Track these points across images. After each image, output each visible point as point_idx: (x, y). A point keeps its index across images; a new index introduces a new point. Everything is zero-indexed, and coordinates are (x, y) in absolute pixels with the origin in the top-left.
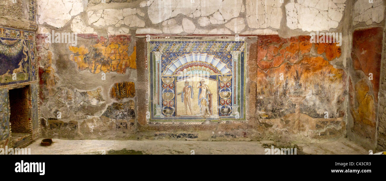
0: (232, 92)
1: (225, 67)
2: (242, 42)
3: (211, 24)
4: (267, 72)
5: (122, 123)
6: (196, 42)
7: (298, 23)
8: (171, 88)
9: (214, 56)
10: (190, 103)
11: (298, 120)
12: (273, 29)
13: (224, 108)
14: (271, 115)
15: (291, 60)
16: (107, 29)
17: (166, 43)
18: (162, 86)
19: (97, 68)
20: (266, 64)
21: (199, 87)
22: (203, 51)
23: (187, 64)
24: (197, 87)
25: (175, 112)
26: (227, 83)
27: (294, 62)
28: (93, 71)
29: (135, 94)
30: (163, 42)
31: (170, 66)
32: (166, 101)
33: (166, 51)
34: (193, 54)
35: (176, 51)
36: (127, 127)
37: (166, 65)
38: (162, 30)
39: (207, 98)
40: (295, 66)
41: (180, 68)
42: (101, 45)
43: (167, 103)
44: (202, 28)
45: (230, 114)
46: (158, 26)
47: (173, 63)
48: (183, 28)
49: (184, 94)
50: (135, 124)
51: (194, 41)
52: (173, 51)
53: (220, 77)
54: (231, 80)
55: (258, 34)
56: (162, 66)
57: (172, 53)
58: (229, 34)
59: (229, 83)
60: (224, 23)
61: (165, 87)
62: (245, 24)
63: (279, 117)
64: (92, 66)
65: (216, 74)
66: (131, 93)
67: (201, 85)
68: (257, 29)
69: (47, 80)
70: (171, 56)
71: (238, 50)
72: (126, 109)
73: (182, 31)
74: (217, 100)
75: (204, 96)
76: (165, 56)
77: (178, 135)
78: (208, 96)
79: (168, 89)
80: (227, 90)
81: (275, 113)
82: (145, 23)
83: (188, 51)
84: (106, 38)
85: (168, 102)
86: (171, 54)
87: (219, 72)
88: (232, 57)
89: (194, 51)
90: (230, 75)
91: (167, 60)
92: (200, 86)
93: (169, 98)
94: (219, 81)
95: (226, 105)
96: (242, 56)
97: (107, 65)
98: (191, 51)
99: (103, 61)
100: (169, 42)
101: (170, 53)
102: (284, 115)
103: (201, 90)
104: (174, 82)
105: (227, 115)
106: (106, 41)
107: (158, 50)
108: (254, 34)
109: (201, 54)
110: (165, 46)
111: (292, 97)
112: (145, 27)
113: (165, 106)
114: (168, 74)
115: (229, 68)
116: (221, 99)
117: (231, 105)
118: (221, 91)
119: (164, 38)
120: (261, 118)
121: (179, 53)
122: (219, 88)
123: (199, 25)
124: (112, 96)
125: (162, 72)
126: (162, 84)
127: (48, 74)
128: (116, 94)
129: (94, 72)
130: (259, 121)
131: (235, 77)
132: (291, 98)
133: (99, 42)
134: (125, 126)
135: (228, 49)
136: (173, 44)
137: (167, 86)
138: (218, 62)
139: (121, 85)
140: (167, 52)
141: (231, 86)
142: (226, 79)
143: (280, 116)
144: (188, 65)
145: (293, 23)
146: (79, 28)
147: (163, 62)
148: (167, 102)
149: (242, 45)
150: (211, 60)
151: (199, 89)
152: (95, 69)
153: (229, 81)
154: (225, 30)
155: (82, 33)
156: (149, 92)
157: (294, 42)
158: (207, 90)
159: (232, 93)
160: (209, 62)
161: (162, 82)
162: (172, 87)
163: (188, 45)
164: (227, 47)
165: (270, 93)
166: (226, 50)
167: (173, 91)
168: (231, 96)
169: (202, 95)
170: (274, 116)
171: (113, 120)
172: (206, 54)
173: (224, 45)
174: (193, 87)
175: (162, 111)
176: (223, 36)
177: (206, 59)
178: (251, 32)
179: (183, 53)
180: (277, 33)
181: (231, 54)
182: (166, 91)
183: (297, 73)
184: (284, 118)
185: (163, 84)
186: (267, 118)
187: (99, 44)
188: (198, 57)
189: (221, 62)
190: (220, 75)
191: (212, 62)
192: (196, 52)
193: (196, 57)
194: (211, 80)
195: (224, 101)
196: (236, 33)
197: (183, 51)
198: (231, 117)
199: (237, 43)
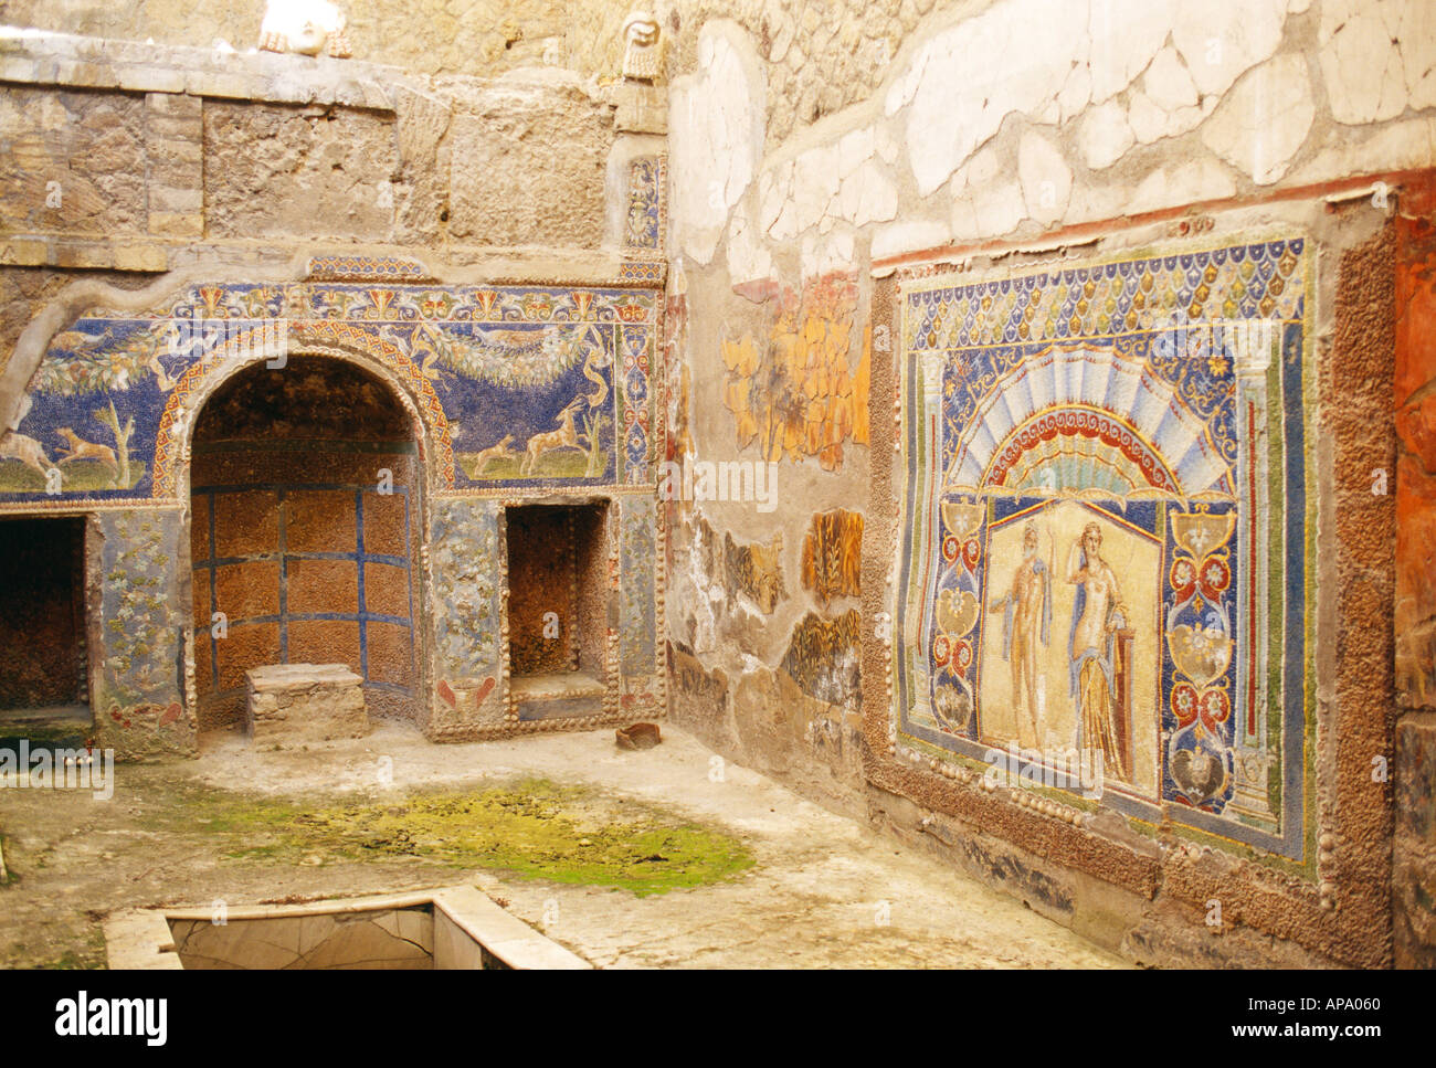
1: (1201, 443)
2: (1292, 245)
3: (1136, 142)
6: (1069, 278)
8: (973, 569)
9: (1141, 360)
10: (1035, 670)
13: (1193, 749)
16: (799, 248)
17: (958, 298)
18: (940, 549)
19: (776, 440)
21: (1075, 578)
22: (1096, 332)
23: (1031, 421)
24: (1070, 573)
25: (974, 713)
26: (1209, 565)
28: (766, 451)
30: (949, 294)
32: (947, 641)
33: (959, 345)
34: (1058, 354)
35: (992, 342)
36: (841, 749)
37: (960, 428)
38: (951, 226)
39: (1107, 657)
41: (1007, 444)
42: (785, 329)
43: (948, 655)
44: (1099, 177)
45: (1222, 805)
46: (937, 204)
47: (984, 417)
48: (1023, 195)
49: (1015, 608)
51: (1060, 274)
52: (980, 343)
53: (1173, 515)
54: (1233, 541)
56: (947, 433)
57: (977, 353)
58: (1224, 194)
59: (1218, 564)
60: (1197, 117)
61: (950, 557)
62: (1314, 95)
64: (764, 429)
65: (1160, 495)
67: (1085, 564)
68: (1385, 126)
70: (975, 375)
71: (1266, 311)
73: (1019, 214)
74: (1153, 676)
75: (1094, 642)
76: (956, 370)
78: (1114, 644)
79: (961, 568)
80: (1209, 619)
82: (900, 195)
83: (1036, 341)
85: (951, 649)
86: (976, 361)
87: (1168, 480)
88: (1236, 371)
89: (1061, 339)
90: (1224, 509)
91: (963, 395)
92: (1082, 567)
93: (959, 624)
94: (1170, 542)
95: (1200, 729)
96: (1292, 361)
97: (797, 424)
98: (1049, 340)
100: (970, 291)
101: (971, 357)
103: (1082, 597)
104: (983, 531)
105: (1203, 806)
106: (795, 307)
107: (933, 343)
108: (1373, 168)
109: (1090, 355)
110: (955, 312)
112: (898, 218)
113: (940, 665)
114: (963, 479)
115: (1219, 450)
116: (1177, 678)
117: (1229, 742)
118: (1178, 621)
121: (1003, 350)
122: (1167, 592)
123: (1086, 160)
124: (806, 578)
125: (945, 467)
126: (942, 540)
128: (816, 569)
129: (769, 456)
131: (1254, 520)
133: (781, 316)
134: (836, 742)
135: (1214, 305)
136: (983, 302)
137: (959, 553)
138: (1163, 407)
139: (829, 524)
140: (963, 347)
141: (1233, 594)
142: (1205, 531)
144: (1035, 426)
147: (951, 412)
148: (949, 647)
149: (1293, 267)
150: (1132, 396)
151: (1074, 587)
152: (772, 445)
153: (1219, 551)
154: (1201, 169)
156: (896, 579)
158: (1110, 603)
159: (1234, 649)
160: (1123, 406)
161: (942, 524)
162: (975, 558)
163: (1038, 301)
164: (1206, 295)
167: (976, 586)
168: (1232, 666)
169: (1088, 629)
171: (806, 698)
172: (1109, 355)
173: (1191, 280)
174: (1050, 571)
175: (932, 693)
176: (1191, 218)
177: (1109, 388)
178: (1349, 156)
179: (1019, 354)
182: (951, 582)
185: (946, 539)
187: (781, 324)
189: (1178, 407)
190: (1176, 498)
191: (1137, 405)
192: (1069, 340)
193: (1068, 369)
194: (1132, 531)
195: (1193, 694)
196: (1259, 179)
197: (1018, 340)
198: (1225, 829)
199: (1261, 255)
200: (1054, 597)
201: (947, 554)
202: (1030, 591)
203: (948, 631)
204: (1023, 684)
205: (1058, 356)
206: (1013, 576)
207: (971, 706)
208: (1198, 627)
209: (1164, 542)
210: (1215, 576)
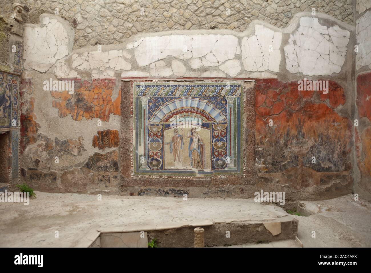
0: (227, 142)
1: (219, 114)
2: (238, 86)
3: (203, 66)
4: (266, 120)
5: (105, 176)
6: (187, 86)
7: (299, 66)
8: (159, 138)
9: (206, 101)
11: (301, 174)
12: (272, 73)
13: (219, 160)
14: (271, 168)
15: (292, 106)
16: (91, 72)
17: (153, 87)
18: (148, 135)
19: (79, 115)
20: (265, 111)
21: (190, 137)
22: (194, 95)
23: (176, 110)
24: (188, 136)
25: (162, 165)
26: (222, 132)
27: (296, 109)
28: (75, 117)
29: (118, 143)
30: (150, 86)
31: (157, 113)
32: (152, 152)
33: (154, 96)
35: (164, 96)
36: (109, 181)
37: (154, 111)
38: (150, 73)
39: (199, 149)
40: (297, 114)
41: (169, 114)
42: (84, 90)
43: (154, 155)
44: (194, 70)
45: (225, 168)
46: (145, 69)
47: (161, 109)
48: (172, 70)
49: (173, 144)
50: (118, 178)
51: (184, 85)
52: (161, 96)
53: (213, 125)
54: (227, 128)
55: (255, 78)
56: (149, 112)
57: (159, 98)
58: (224, 77)
59: (224, 132)
60: (218, 65)
61: (152, 136)
62: (241, 66)
63: (280, 171)
64: (75, 112)
65: (210, 122)
66: (114, 142)
67: (192, 134)
68: (254, 72)
69: (29, 127)
70: (159, 102)
71: (234, 95)
72: (109, 160)
73: (171, 73)
74: (210, 150)
75: (195, 147)
76: (152, 101)
77: (165, 191)
78: (200, 147)
79: (155, 138)
80: (222, 140)
81: (276, 167)
82: (132, 65)
83: (178, 96)
84: (89, 82)
85: (155, 153)
86: (159, 99)
87: (212, 119)
88: (227, 103)
89: (184, 96)
90: (225, 123)
91: (155, 105)
92: (191, 135)
93: (156, 148)
94: (213, 129)
95: (220, 157)
96: (239, 102)
97: (90, 111)
98: (181, 96)
99: (85, 107)
100: (157, 86)
101: (158, 98)
102: (286, 169)
103: (192, 140)
104: (161, 131)
105: (221, 169)
106: (89, 85)
107: (145, 95)
108: (252, 77)
109: (193, 99)
110: (152, 90)
111: (294, 148)
112: (131, 70)
113: (151, 157)
114: (155, 121)
115: (224, 115)
116: (215, 150)
118: (215, 141)
119: (152, 81)
120: (260, 172)
121: (167, 97)
122: (213, 137)
123: (190, 67)
124: (94, 145)
125: (149, 119)
126: (148, 133)
127: (30, 121)
128: (99, 143)
129: (76, 118)
130: (258, 175)
131: (231, 125)
132: (293, 149)
133: (82, 87)
134: (107, 180)
135: (223, 93)
136: (161, 88)
137: (154, 135)
138: (211, 108)
139: (104, 133)
140: (155, 96)
141: (227, 136)
142: (221, 127)
143: (281, 170)
144: (177, 111)
145: (293, 66)
146: (62, 72)
147: (150, 108)
148: (153, 153)
149: (238, 89)
150: (204, 106)
152: (77, 116)
153: (224, 130)
154: (219, 72)
155: (66, 77)
156: (134, 142)
157: (295, 87)
158: (199, 140)
159: (227, 144)
160: (202, 108)
161: (148, 130)
162: (160, 136)
163: (178, 89)
164: (221, 92)
165: (270, 144)
166: (221, 95)
167: (161, 141)
168: (227, 147)
169: (193, 145)
170: (274, 170)
171: (94, 172)
172: (198, 99)
173: (218, 89)
174: (183, 136)
175: (148, 163)
176: (217, 79)
177: (198, 105)
178: (248, 75)
179: (172, 98)
180: (276, 77)
181: (226, 99)
182: (152, 141)
183: (300, 122)
184: (285, 172)
185: (150, 133)
186: (267, 172)
187: (82, 88)
188: (190, 102)
189: (215, 108)
190: (214, 122)
191: (205, 107)
192: (187, 97)
193: (187, 102)
194: (204, 128)
195: (218, 152)
196: (231, 75)
197: (172, 96)
198: (226, 171)
199: (232, 87)
200: (184, 141)
201: (150, 136)
202: (177, 140)
203: (153, 150)
204: (177, 157)
205: (184, 99)
206: (172, 138)
207: (161, 163)
208: (220, 142)
209: (211, 129)
210: (223, 133)
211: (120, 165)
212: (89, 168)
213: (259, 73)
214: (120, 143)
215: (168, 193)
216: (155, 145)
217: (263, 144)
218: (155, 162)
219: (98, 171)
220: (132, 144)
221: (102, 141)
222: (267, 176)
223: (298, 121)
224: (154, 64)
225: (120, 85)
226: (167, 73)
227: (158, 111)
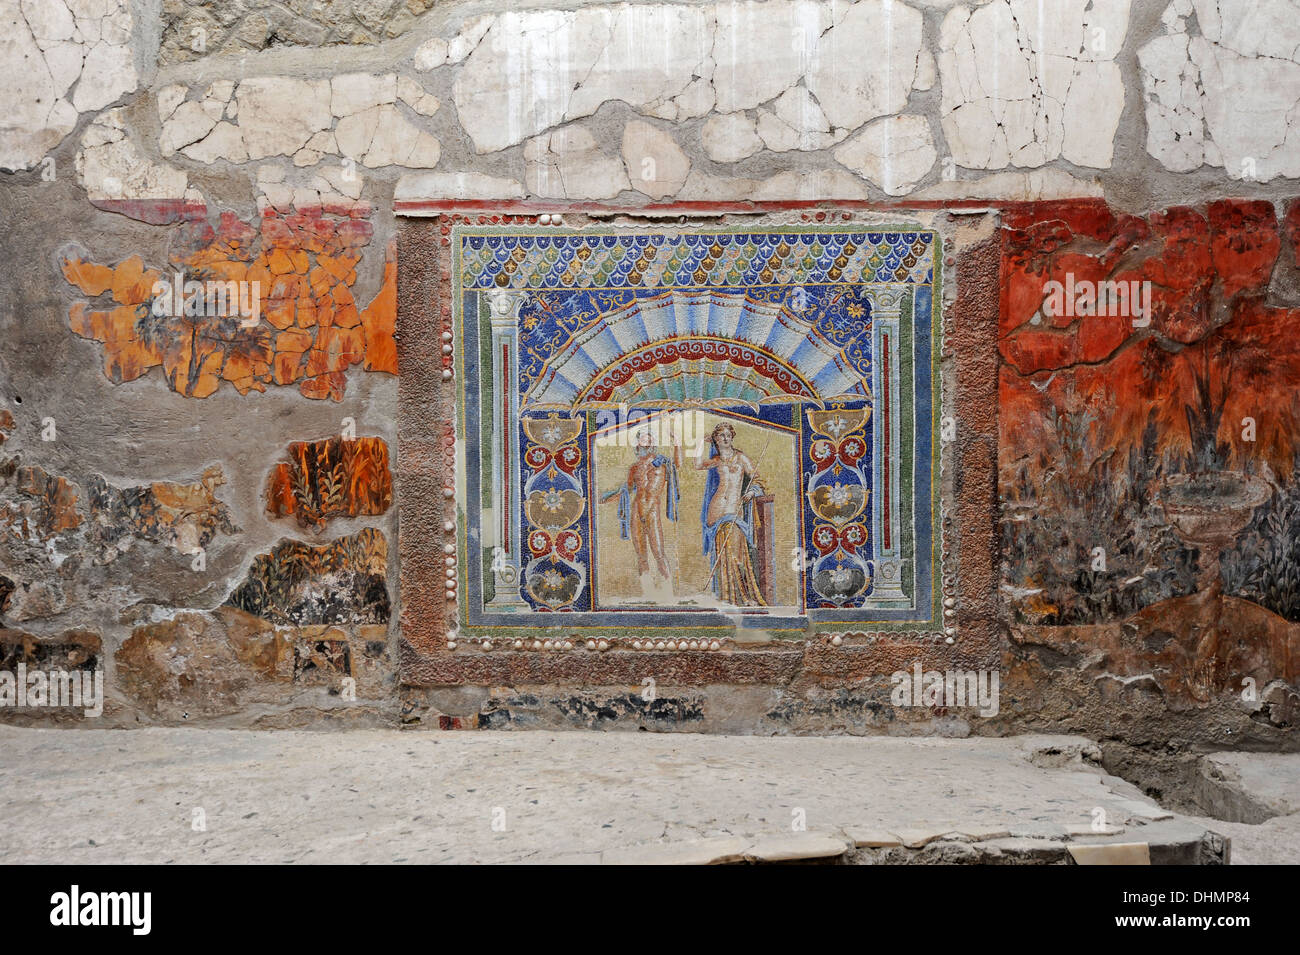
0: (870, 487)
1: (837, 363)
2: (922, 236)
3: (765, 148)
4: (1049, 388)
5: (326, 644)
6: (691, 240)
7: (1207, 134)
8: (569, 471)
9: (777, 305)
10: (662, 541)
11: (1212, 631)
12: (1077, 172)
13: (835, 569)
14: (1072, 603)
15: (1169, 325)
16: (251, 175)
17: (543, 247)
18: (522, 459)
19: (203, 370)
20: (1043, 348)
21: (705, 465)
22: (725, 283)
23: (645, 350)
24: (699, 462)
25: (587, 588)
26: (847, 442)
27: (1189, 338)
28: (182, 383)
29: (388, 497)
30: (527, 242)
31: (561, 360)
32: (543, 534)
33: (544, 286)
35: (592, 286)
36: (347, 664)
37: (546, 355)
38: (524, 184)
39: (745, 519)
40: (1194, 358)
41: (613, 367)
42: (223, 256)
43: (549, 545)
44: (720, 168)
45: (863, 600)
46: (502, 162)
47: (578, 346)
48: (626, 171)
49: (633, 496)
50: (388, 651)
51: (680, 237)
52: (575, 286)
53: (809, 411)
54: (869, 426)
55: (999, 198)
56: (525, 359)
57: (570, 294)
58: (858, 198)
59: (855, 441)
60: (829, 141)
61: (538, 464)
62: (935, 145)
63: (1111, 615)
64: (180, 359)
65: (793, 399)
66: (371, 493)
67: (716, 454)
68: (993, 172)
70: (568, 312)
71: (901, 277)
72: (345, 575)
73: (621, 184)
74: (795, 524)
75: (730, 510)
76: (539, 307)
77: (600, 705)
78: (752, 508)
79: (554, 471)
80: (848, 479)
81: (1093, 597)
82: (442, 146)
83: (651, 286)
84: (247, 219)
85: (553, 540)
86: (570, 300)
87: (804, 388)
88: (872, 314)
89: (682, 286)
90: (859, 405)
91: (550, 329)
92: (713, 456)
93: (560, 518)
94: (807, 430)
95: (840, 553)
96: (923, 308)
97: (252, 353)
98: (667, 286)
99: (230, 334)
100: (560, 242)
101: (563, 296)
102: (1141, 607)
103: (715, 478)
104: (582, 439)
105: (846, 605)
106: (246, 235)
107: (504, 283)
108: (983, 197)
109: (718, 300)
110: (539, 258)
111: (1179, 513)
112: (440, 167)
113: (537, 556)
114: (551, 397)
115: (856, 367)
116: (818, 523)
117: (869, 556)
118: (818, 483)
119: (534, 218)
120: (1018, 617)
121: (606, 292)
122: (806, 465)
123: (707, 153)
124: (277, 508)
125: (523, 388)
126: (523, 450)
128: (298, 495)
129: (189, 387)
130: (1010, 635)
131: (887, 411)
132: (1175, 516)
133: (212, 241)
134: (339, 659)
135: (852, 271)
136: (579, 251)
137: (548, 460)
138: (800, 338)
139: (321, 451)
140: (551, 288)
141: (869, 459)
142: (841, 421)
143: (1116, 609)
144: (650, 353)
145: (1178, 136)
146: (112, 174)
147: (529, 340)
148: (547, 538)
149: (922, 253)
150: (768, 330)
151: (705, 473)
152: (194, 378)
153: (856, 433)
154: (833, 177)
155: (132, 194)
156: (459, 490)
157: (1185, 236)
158: (746, 479)
159: (870, 495)
160: (759, 337)
161: (524, 438)
162: (573, 462)
163: (651, 256)
164: (845, 264)
165: (1066, 493)
166: (843, 280)
167: (578, 484)
168: (869, 507)
169: (723, 501)
170: (1086, 610)
171: (278, 628)
172: (740, 300)
173: (829, 252)
174: (676, 462)
175: (523, 581)
176: (826, 207)
177: (740, 325)
178: (965, 187)
179: (628, 296)
180: (1096, 191)
181: (865, 299)
182: (542, 484)
183: (1205, 393)
184: (1138, 623)
185: (530, 450)
186: (1051, 620)
187: (212, 251)
188: (704, 311)
189: (815, 339)
190: (813, 401)
191: (773, 336)
192: (692, 288)
193: (691, 313)
194: (767, 426)
195: (833, 531)
196: (889, 190)
197: (626, 285)
198: (867, 616)
199: (896, 241)
200: (681, 482)
201: (532, 462)
202: (650, 482)
203: (544, 525)
204: (650, 554)
205: (679, 299)
206: (627, 472)
207: (582, 584)
208: (838, 485)
209: (801, 431)
210: (851, 449)
211: (397, 594)
212: (252, 610)
213: (1019, 177)
214: (397, 498)
215: (612, 715)
216: (553, 501)
217: (1034, 494)
218: (554, 580)
219: (296, 623)
220: (450, 498)
221: (314, 488)
222: (1053, 635)
223: (1195, 391)
224: (541, 143)
225: (387, 233)
226: (601, 183)
227: (567, 353)
